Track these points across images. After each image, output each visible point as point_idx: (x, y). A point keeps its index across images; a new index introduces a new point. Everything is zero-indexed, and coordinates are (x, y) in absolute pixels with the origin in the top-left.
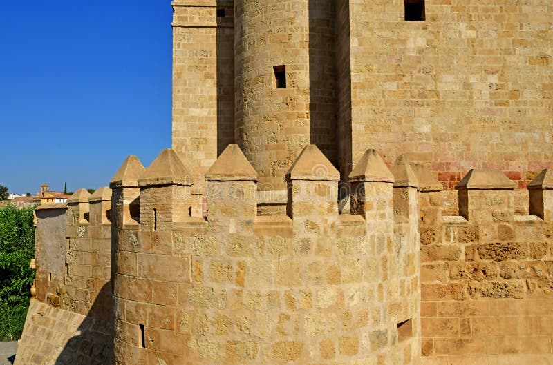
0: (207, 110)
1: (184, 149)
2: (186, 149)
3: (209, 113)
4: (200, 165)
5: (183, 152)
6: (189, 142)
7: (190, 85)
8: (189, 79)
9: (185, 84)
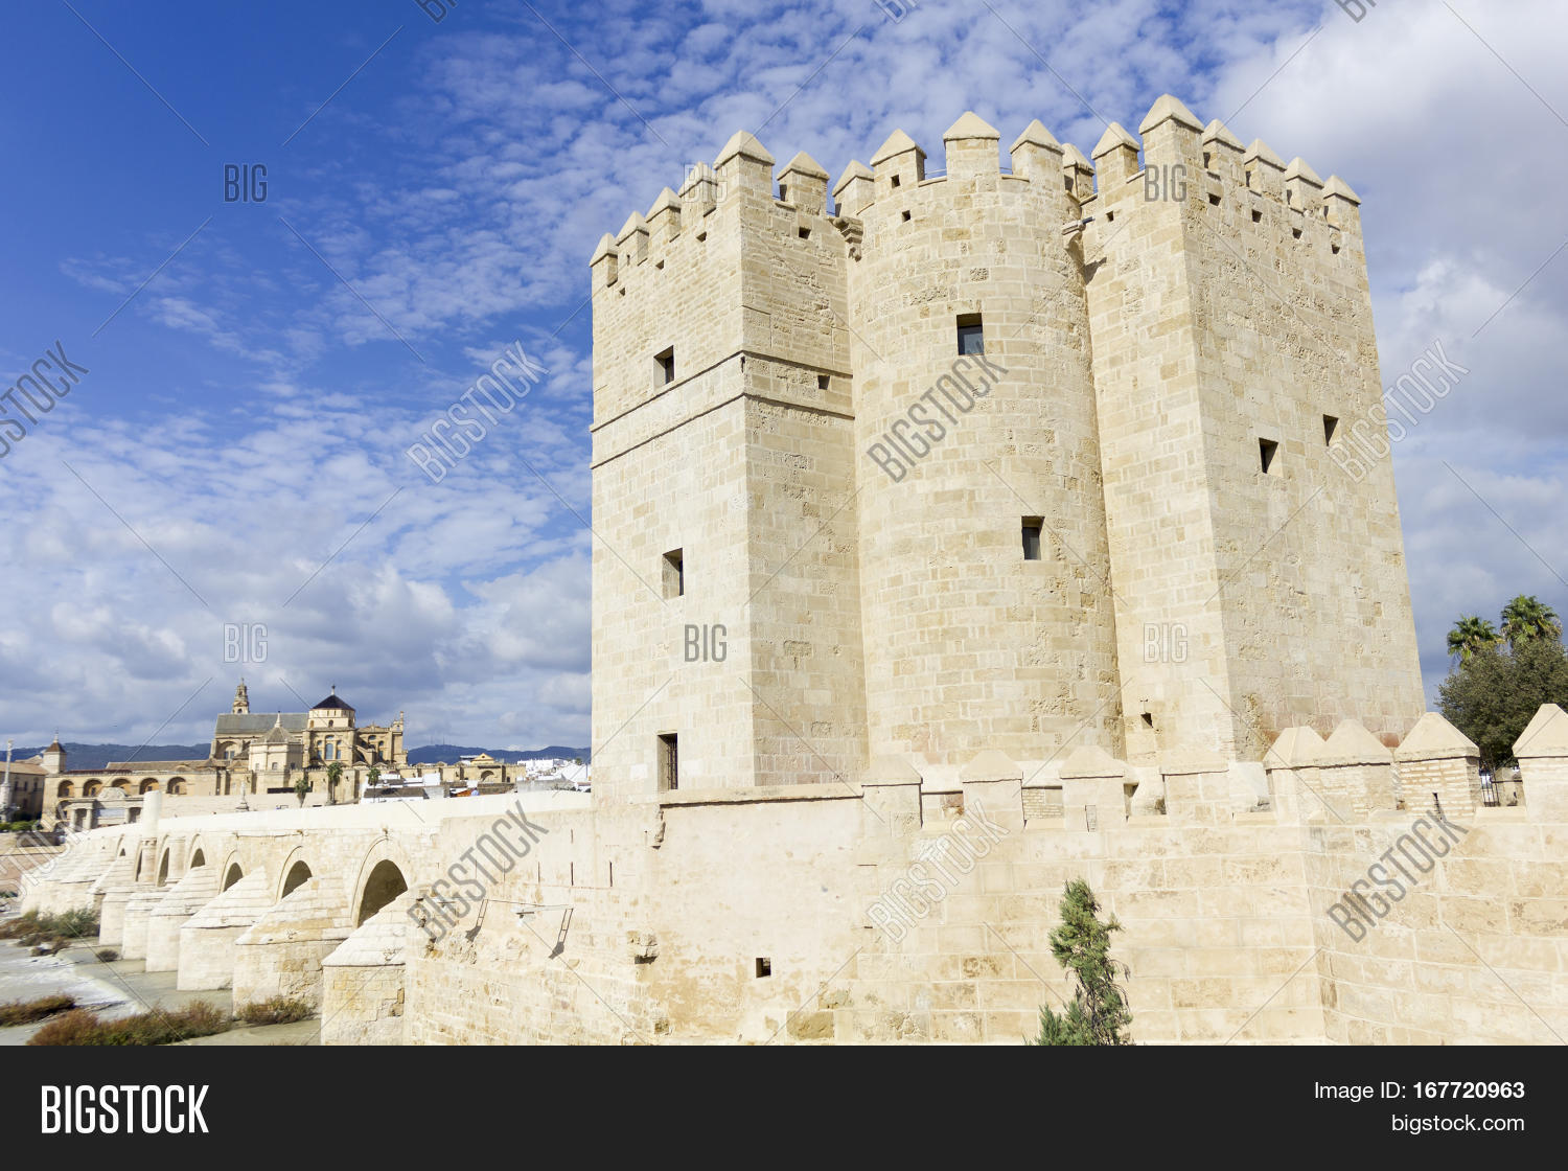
0: (810, 581)
1: (772, 665)
2: (777, 667)
3: (814, 591)
4: (802, 701)
5: (772, 670)
6: (780, 650)
7: (780, 526)
8: (777, 513)
9: (771, 524)
